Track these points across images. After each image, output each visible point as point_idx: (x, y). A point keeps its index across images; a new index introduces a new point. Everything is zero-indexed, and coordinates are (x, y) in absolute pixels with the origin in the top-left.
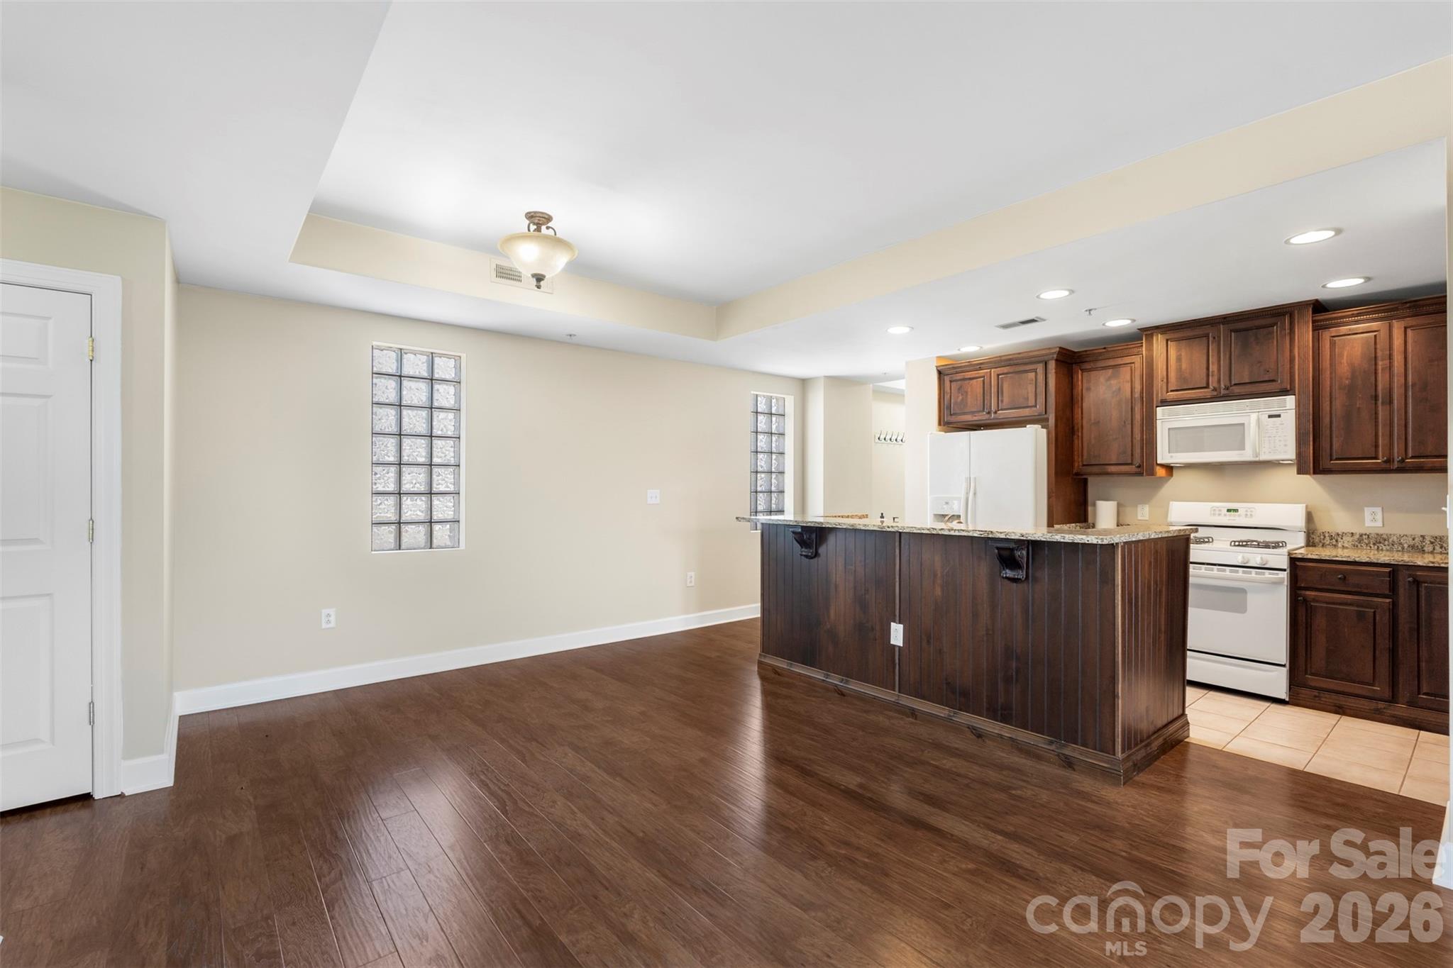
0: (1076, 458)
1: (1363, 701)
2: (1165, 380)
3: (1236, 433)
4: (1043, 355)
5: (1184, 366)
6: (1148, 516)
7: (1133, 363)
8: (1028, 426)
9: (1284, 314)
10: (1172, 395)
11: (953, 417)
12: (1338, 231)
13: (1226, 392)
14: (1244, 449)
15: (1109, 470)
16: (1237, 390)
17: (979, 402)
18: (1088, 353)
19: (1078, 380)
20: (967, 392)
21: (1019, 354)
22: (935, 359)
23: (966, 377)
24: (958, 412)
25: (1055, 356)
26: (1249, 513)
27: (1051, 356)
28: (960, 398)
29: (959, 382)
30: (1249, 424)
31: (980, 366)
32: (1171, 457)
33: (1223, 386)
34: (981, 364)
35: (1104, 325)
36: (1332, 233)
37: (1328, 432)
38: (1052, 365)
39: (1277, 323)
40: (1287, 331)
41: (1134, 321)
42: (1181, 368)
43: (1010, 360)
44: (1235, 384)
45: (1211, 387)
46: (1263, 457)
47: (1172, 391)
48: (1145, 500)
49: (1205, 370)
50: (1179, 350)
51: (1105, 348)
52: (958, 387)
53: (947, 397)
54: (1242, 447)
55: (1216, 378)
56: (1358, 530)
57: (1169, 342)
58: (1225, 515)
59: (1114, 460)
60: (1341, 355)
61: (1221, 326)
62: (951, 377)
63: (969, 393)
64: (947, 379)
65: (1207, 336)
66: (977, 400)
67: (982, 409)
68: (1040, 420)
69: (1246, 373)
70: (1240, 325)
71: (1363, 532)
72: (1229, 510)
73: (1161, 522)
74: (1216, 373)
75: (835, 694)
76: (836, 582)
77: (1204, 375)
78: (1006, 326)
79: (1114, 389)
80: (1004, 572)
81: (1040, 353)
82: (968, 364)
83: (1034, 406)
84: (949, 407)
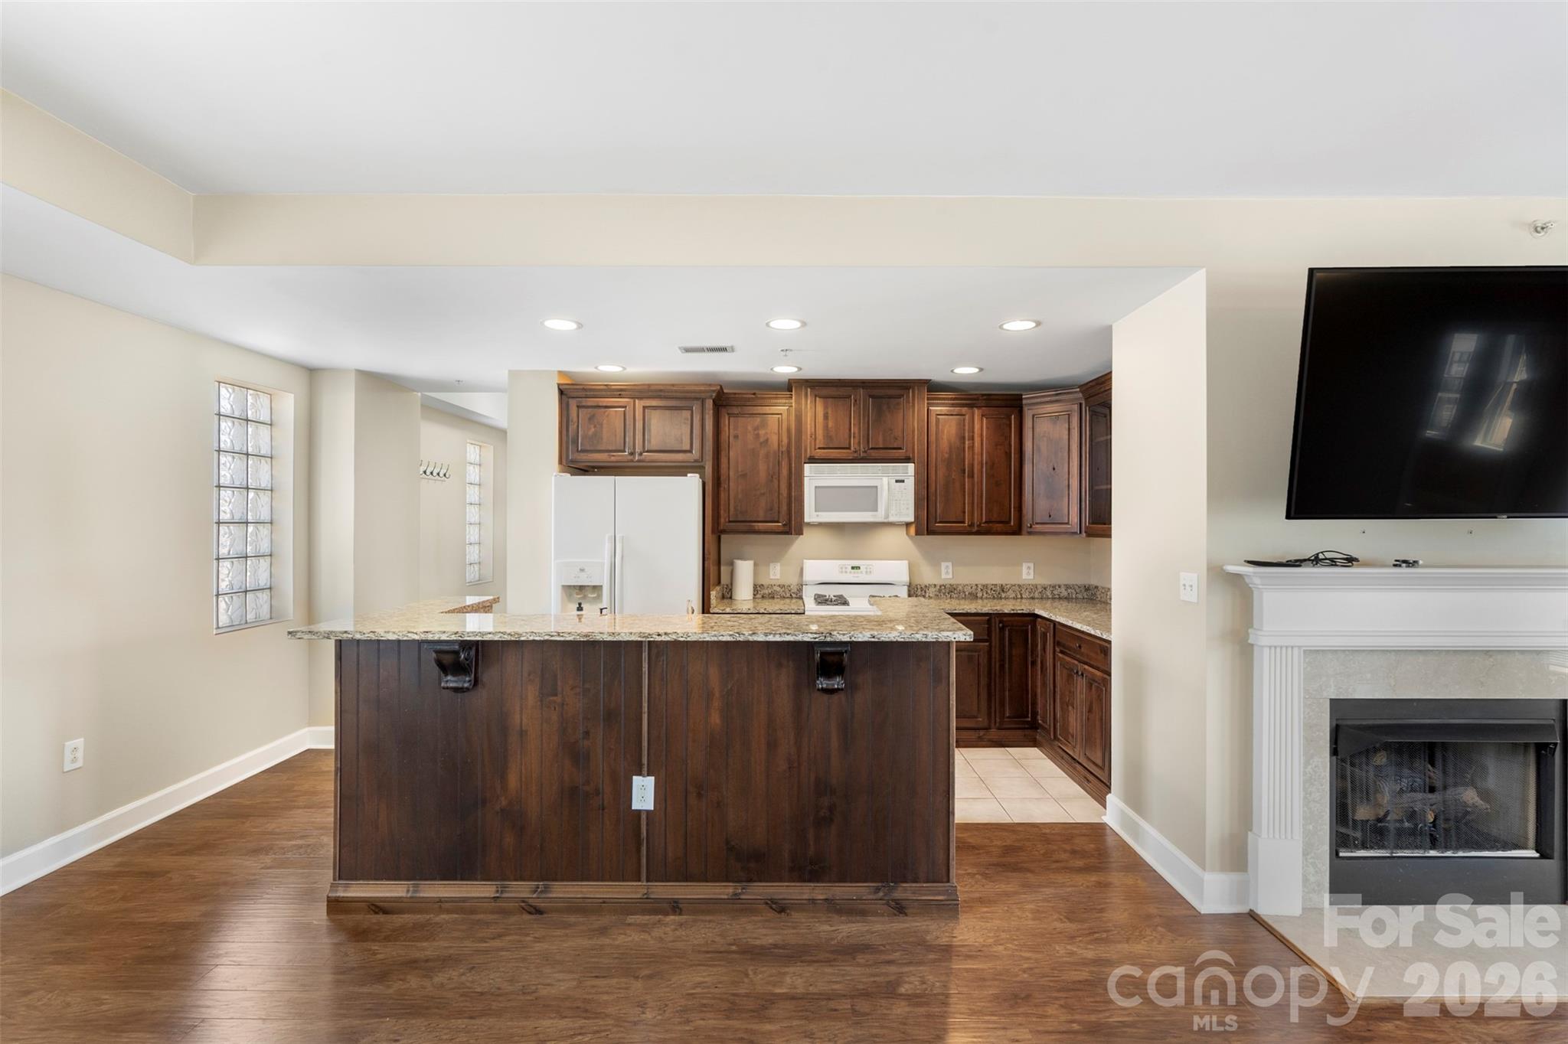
0: (722, 512)
1: (972, 732)
2: (813, 436)
3: (869, 496)
4: (701, 392)
5: (830, 424)
6: (779, 574)
7: (781, 414)
8: (689, 475)
9: (908, 388)
10: (820, 453)
11: (582, 454)
12: (1038, 324)
13: (865, 455)
14: (877, 511)
15: (756, 528)
16: (874, 454)
17: (617, 439)
18: (737, 396)
19: (725, 425)
20: (601, 425)
21: (673, 385)
22: (556, 373)
23: (601, 404)
24: (588, 448)
25: (714, 395)
26: (868, 570)
27: (709, 394)
28: (593, 430)
29: (590, 410)
30: (882, 485)
31: (620, 392)
32: (818, 516)
33: (862, 449)
34: (621, 390)
35: (772, 369)
36: (1034, 325)
37: (934, 498)
38: (709, 404)
39: (903, 396)
40: (911, 404)
41: (800, 369)
42: (827, 426)
43: (661, 391)
44: (872, 448)
45: (852, 448)
46: (892, 519)
47: (819, 448)
48: (776, 558)
49: (848, 431)
50: (826, 407)
51: (754, 394)
52: (589, 416)
53: (572, 428)
54: (875, 509)
55: (857, 440)
56: (938, 582)
57: (818, 399)
58: (850, 572)
59: (761, 516)
60: (943, 432)
61: (862, 390)
62: (581, 402)
63: (605, 426)
64: (573, 403)
65: (849, 398)
66: (616, 436)
67: (622, 448)
68: (696, 467)
69: (880, 439)
70: (876, 392)
71: (942, 584)
72: (853, 568)
73: (792, 580)
74: (857, 435)
75: (527, 917)
76: (521, 726)
77: (847, 436)
78: (688, 350)
79: (762, 440)
80: (818, 682)
81: (697, 388)
82: (605, 387)
83: (690, 451)
84: (576, 441)
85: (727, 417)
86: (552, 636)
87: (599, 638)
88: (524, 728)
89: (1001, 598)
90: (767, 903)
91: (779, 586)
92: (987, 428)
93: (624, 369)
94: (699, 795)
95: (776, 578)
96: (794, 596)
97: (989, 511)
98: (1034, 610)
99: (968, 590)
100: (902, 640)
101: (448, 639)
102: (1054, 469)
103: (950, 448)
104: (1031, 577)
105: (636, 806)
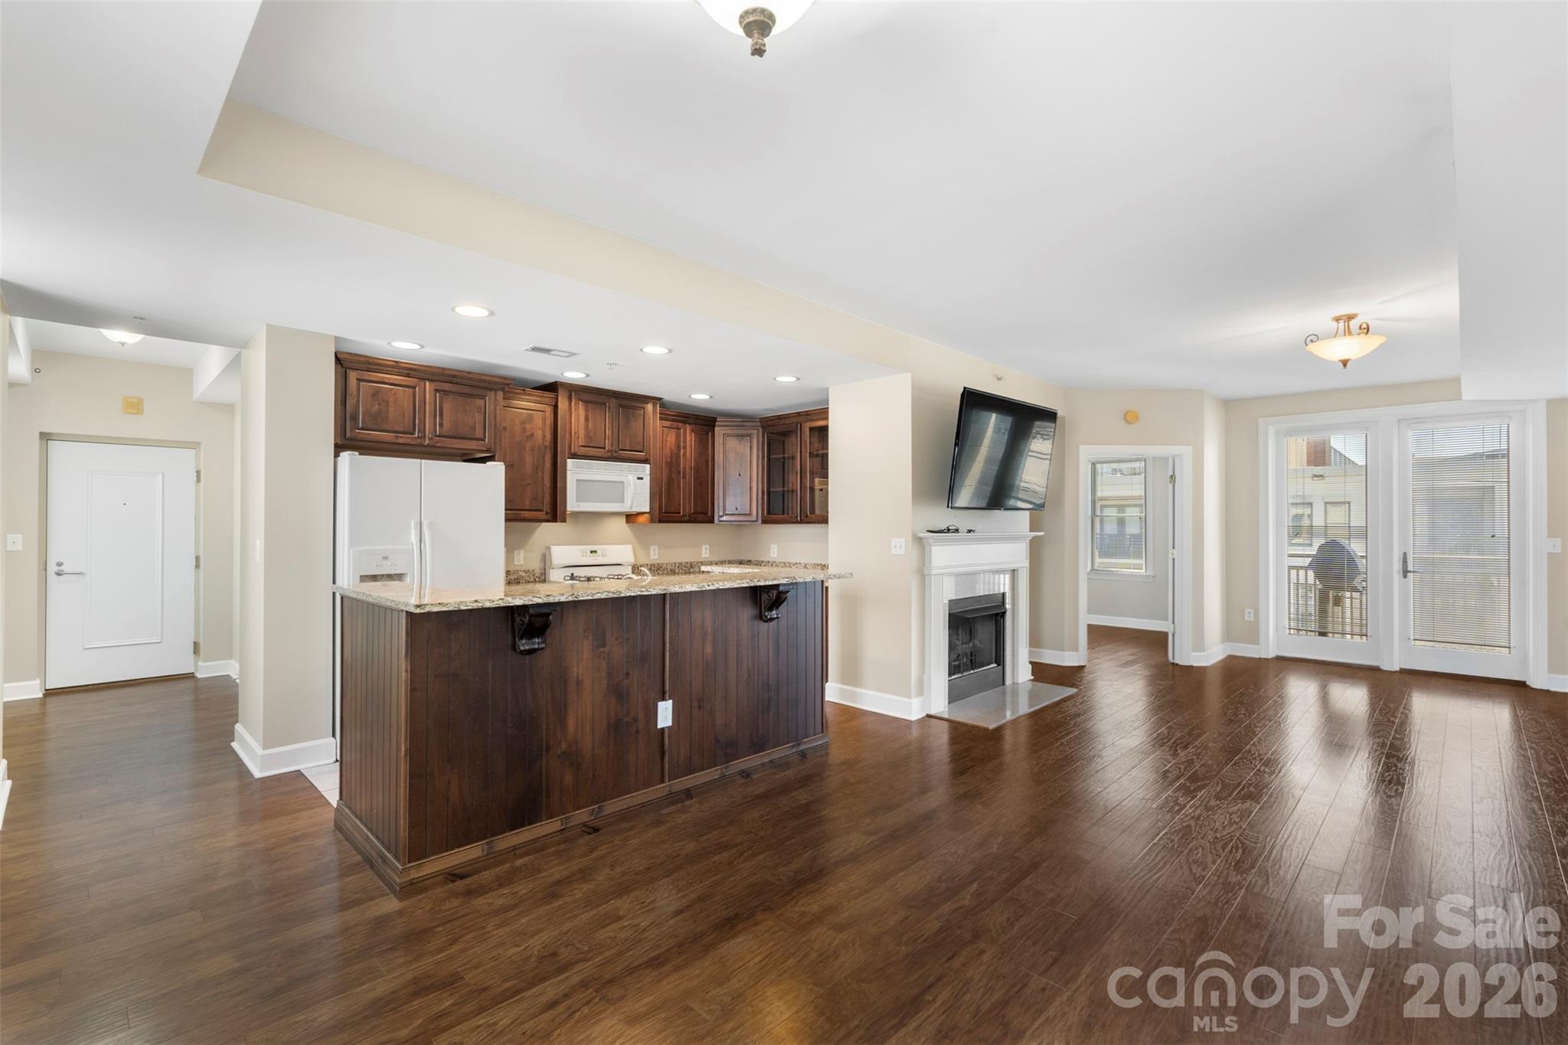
3: (617, 490)
4: (495, 383)
5: (590, 425)
6: (522, 561)
7: (545, 412)
9: (641, 401)
10: (583, 451)
11: (363, 432)
13: (615, 454)
14: (624, 502)
15: (523, 516)
16: (622, 454)
17: (406, 420)
20: (388, 402)
21: (469, 373)
22: (333, 339)
23: (385, 381)
24: (371, 426)
26: (603, 553)
27: (503, 386)
28: (377, 407)
29: (373, 385)
30: (628, 481)
31: (407, 371)
32: (578, 505)
33: (613, 449)
34: (410, 369)
37: (661, 493)
39: (644, 408)
40: (649, 416)
41: (587, 376)
42: (587, 427)
43: (454, 376)
44: (620, 449)
45: (606, 448)
47: (581, 446)
48: (521, 545)
49: (603, 433)
50: (586, 411)
51: (523, 390)
52: (371, 391)
53: (354, 402)
54: (622, 501)
55: (610, 441)
57: (580, 402)
58: (590, 555)
59: (527, 504)
60: (667, 441)
61: (612, 398)
62: (359, 372)
63: (391, 404)
64: (353, 376)
65: (605, 404)
66: (404, 416)
67: (411, 430)
69: (628, 442)
70: (625, 402)
71: (652, 563)
72: (591, 552)
73: (535, 565)
74: (610, 437)
75: (587, 837)
76: (578, 676)
77: (603, 437)
79: (528, 433)
81: (492, 379)
82: (394, 363)
83: (483, 440)
84: (354, 418)
88: (580, 678)
89: (690, 573)
90: (740, 774)
91: (524, 571)
92: (695, 441)
93: (422, 347)
94: (699, 707)
95: (520, 564)
96: (537, 579)
97: (696, 505)
99: (670, 567)
102: (740, 475)
103: (672, 454)
104: (708, 556)
105: (660, 724)
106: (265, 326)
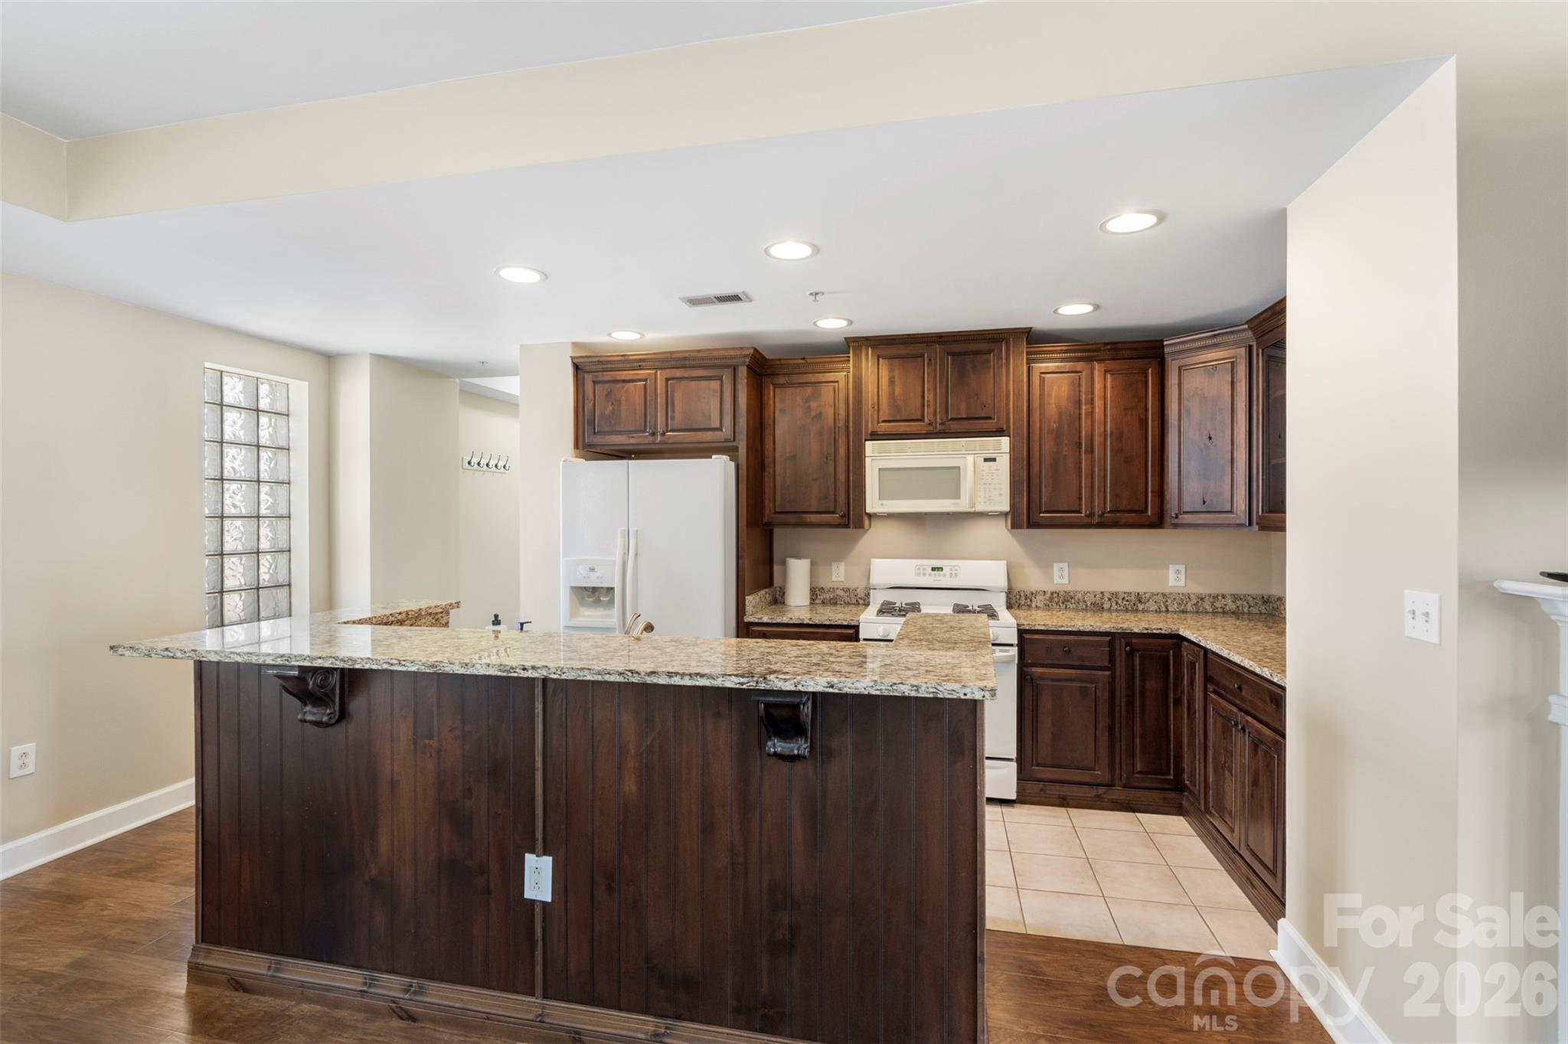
0: (767, 502)
2: (876, 407)
3: (949, 479)
4: (732, 357)
5: (898, 391)
6: (843, 575)
7: (837, 382)
8: (714, 457)
9: (1000, 340)
10: (884, 427)
11: (599, 437)
12: (1161, 218)
13: (942, 427)
14: (959, 498)
15: (808, 520)
16: (955, 426)
17: (637, 418)
18: (783, 362)
19: (769, 398)
20: (620, 401)
21: (699, 351)
22: (570, 345)
23: (619, 378)
24: (606, 429)
25: (747, 360)
26: (954, 572)
27: (742, 360)
28: (610, 409)
29: (607, 385)
30: (966, 465)
31: (639, 363)
32: (883, 505)
33: (939, 421)
34: (642, 361)
35: (815, 324)
36: (1153, 219)
37: (1038, 481)
38: (743, 372)
39: (993, 351)
40: (1004, 361)
41: (850, 322)
42: (894, 393)
43: (685, 359)
44: (952, 419)
45: (926, 420)
46: (979, 508)
47: (884, 421)
48: (839, 557)
49: (920, 399)
50: (891, 370)
51: (804, 359)
52: (605, 392)
53: (589, 406)
54: (958, 496)
55: (932, 409)
56: (1049, 588)
57: (881, 360)
58: (930, 575)
59: (813, 506)
60: (1050, 395)
61: (938, 346)
62: (597, 376)
63: (623, 403)
64: (589, 379)
65: (922, 356)
66: (635, 414)
67: (643, 428)
68: (730, 450)
69: (963, 406)
70: (957, 348)
71: (1054, 590)
72: (933, 569)
73: (857, 583)
74: (932, 403)
75: (398, 1022)
76: (392, 774)
77: (919, 405)
78: (694, 302)
79: (814, 413)
80: (770, 743)
81: (726, 353)
82: (622, 358)
83: (720, 429)
84: (592, 422)
85: (772, 387)
86: (392, 665)
87: (449, 669)
88: (395, 779)
89: (1137, 610)
91: (843, 589)
92: (1112, 387)
93: (643, 335)
94: (610, 889)
95: (840, 579)
96: (861, 602)
97: (1116, 496)
98: (1178, 630)
99: (1090, 599)
100: (878, 693)
101: (274, 663)
102: (1210, 438)
103: (1060, 419)
104: (1182, 583)
105: (529, 894)
106: (519, 347)
